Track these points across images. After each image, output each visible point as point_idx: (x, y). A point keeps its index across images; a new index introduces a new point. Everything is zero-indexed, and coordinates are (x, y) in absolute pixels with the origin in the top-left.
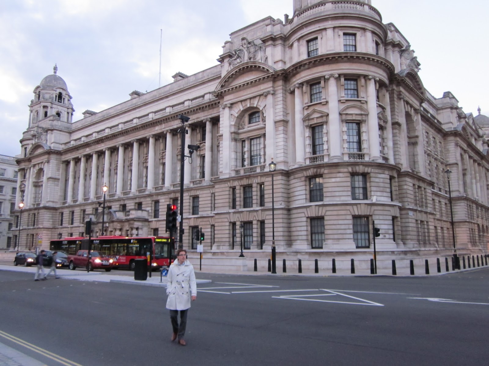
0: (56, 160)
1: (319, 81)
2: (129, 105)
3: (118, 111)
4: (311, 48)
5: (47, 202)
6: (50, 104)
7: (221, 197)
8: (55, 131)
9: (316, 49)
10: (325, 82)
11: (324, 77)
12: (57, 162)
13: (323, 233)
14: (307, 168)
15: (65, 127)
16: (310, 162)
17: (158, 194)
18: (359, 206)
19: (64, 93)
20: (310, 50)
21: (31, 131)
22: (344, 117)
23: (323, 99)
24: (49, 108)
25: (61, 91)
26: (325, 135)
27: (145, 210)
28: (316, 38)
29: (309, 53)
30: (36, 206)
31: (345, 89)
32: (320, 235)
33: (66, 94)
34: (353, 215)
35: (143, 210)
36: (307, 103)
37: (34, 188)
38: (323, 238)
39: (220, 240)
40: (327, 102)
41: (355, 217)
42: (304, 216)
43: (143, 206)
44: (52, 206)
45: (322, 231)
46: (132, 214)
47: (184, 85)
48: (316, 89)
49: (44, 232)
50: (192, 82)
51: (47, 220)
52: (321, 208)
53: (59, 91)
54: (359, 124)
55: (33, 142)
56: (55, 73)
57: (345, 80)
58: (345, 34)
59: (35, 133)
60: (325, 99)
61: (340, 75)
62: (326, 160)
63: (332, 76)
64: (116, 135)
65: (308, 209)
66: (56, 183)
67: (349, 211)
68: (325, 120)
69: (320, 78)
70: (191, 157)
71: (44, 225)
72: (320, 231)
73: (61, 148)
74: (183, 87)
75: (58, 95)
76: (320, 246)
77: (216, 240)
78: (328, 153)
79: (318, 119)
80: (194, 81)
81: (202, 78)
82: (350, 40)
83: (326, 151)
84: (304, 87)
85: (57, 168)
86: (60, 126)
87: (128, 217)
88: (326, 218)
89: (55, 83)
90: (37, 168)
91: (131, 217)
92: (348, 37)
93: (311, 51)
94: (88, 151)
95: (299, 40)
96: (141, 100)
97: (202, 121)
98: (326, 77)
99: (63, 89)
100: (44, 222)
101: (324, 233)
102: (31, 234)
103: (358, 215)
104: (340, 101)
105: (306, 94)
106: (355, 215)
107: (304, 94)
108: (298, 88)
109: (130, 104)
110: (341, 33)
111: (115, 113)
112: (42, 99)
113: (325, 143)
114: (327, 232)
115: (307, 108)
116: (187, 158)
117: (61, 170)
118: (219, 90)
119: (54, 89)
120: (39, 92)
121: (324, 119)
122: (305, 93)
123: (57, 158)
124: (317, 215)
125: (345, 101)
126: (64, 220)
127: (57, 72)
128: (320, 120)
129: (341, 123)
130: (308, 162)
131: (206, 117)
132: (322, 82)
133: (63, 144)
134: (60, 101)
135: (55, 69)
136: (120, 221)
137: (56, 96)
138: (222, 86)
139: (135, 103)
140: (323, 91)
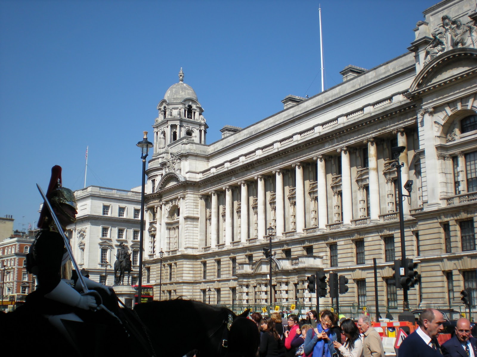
0: (194, 194)
2: (284, 116)
3: (270, 126)
5: (186, 248)
6: (178, 121)
7: (427, 237)
8: (190, 157)
12: (195, 196)
17: (335, 235)
19: (194, 106)
21: (158, 158)
24: (178, 127)
27: (319, 257)
30: (171, 255)
33: (197, 107)
35: (315, 257)
37: (167, 232)
39: (430, 296)
43: (314, 251)
44: (192, 254)
46: (301, 262)
47: (360, 85)
49: (184, 287)
50: (371, 79)
51: (187, 272)
53: (187, 103)
55: (163, 172)
59: (165, 161)
64: (271, 158)
66: (195, 223)
70: (410, 196)
71: (184, 278)
73: (198, 178)
74: (359, 87)
75: (187, 110)
77: (424, 296)
80: (375, 77)
81: (385, 73)
85: (195, 204)
86: (195, 150)
87: (296, 267)
90: (170, 205)
91: (301, 265)
94: (234, 181)
96: (300, 109)
97: (391, 132)
100: (184, 275)
102: (167, 291)
109: (286, 115)
111: (266, 128)
112: (170, 117)
116: (406, 197)
117: (199, 207)
118: (415, 91)
119: (182, 101)
120: (165, 107)
123: (194, 192)
126: (207, 271)
131: (396, 127)
133: (201, 172)
134: (190, 116)
136: (287, 273)
137: (185, 111)
138: (419, 85)
139: (293, 114)
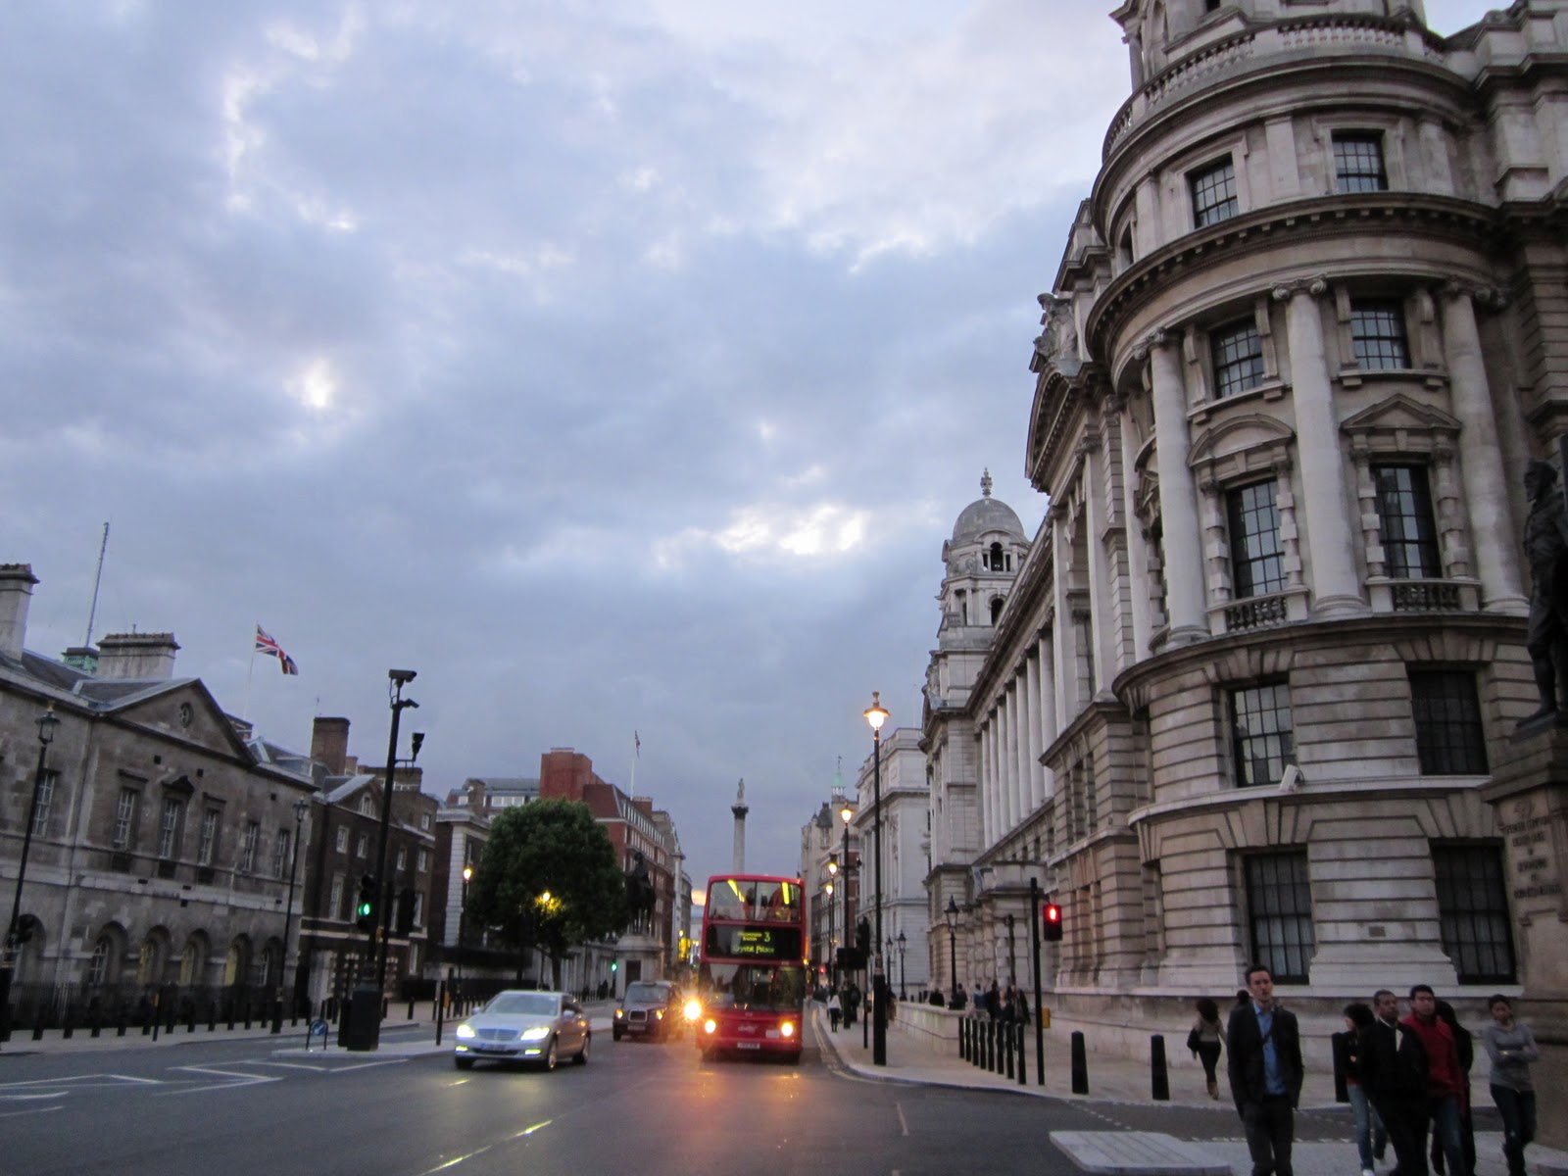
0: (962, 734)
1: (1248, 313)
4: (1207, 198)
6: (968, 581)
9: (1228, 200)
10: (1270, 315)
11: (1267, 295)
12: (965, 738)
13: (1304, 916)
14: (1215, 650)
15: (975, 641)
16: (1229, 628)
18: (1455, 800)
19: (1005, 542)
20: (1201, 207)
22: (1360, 441)
23: (1272, 378)
24: (969, 592)
25: (997, 538)
26: (1286, 517)
28: (1226, 161)
29: (1198, 217)
31: (1356, 339)
32: (1293, 928)
33: (1012, 544)
34: (1432, 841)
36: (1204, 401)
38: (1306, 939)
40: (1286, 390)
41: (1441, 849)
42: (1218, 844)
45: (1301, 909)
48: (1236, 348)
52: (1289, 812)
53: (988, 541)
54: (1421, 468)
56: (987, 493)
57: (1357, 304)
58: (1339, 137)
60: (1276, 378)
61: (1333, 286)
62: (1297, 613)
63: (1302, 287)
65: (1233, 816)
67: (1413, 823)
68: (1284, 457)
69: (1249, 303)
72: (1289, 908)
75: (989, 553)
76: (1297, 970)
78: (1302, 588)
79: (1254, 458)
82: (1362, 159)
83: (1293, 579)
84: (1189, 343)
85: (965, 756)
88: (1312, 852)
89: (981, 522)
92: (1350, 148)
93: (1207, 209)
95: (1155, 174)
98: (1277, 294)
99: (1001, 533)
101: (1308, 915)
103: (1458, 839)
104: (1337, 383)
105: (1198, 366)
106: (1442, 839)
107: (1188, 369)
108: (1164, 346)
110: (1325, 132)
113: (1289, 549)
114: (1319, 911)
115: (1203, 417)
119: (977, 538)
121: (1279, 454)
122: (1193, 363)
123: (962, 730)
124: (1274, 841)
125: (1358, 382)
127: (992, 490)
128: (1261, 462)
129: (1350, 466)
130: (1219, 628)
132: (1262, 316)
134: (998, 566)
135: (986, 482)
137: (985, 557)
140: (1267, 347)
